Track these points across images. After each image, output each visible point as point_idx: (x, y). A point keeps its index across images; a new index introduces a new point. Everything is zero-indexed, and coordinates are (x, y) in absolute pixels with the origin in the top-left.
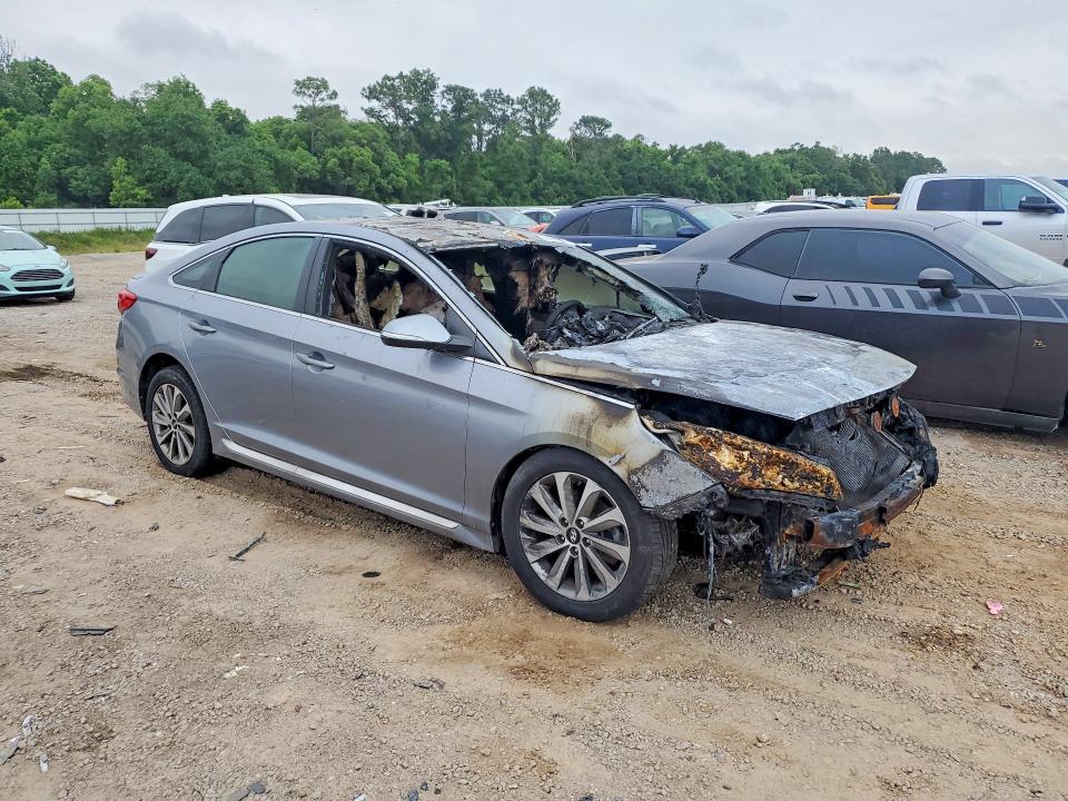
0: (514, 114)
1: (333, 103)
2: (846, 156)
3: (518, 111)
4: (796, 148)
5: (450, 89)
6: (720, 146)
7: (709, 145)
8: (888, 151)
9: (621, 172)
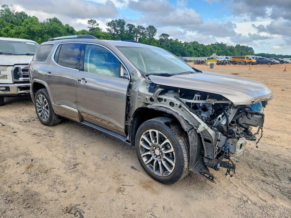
0: (145, 32)
1: (98, 27)
2: (229, 46)
3: (146, 31)
4: (216, 44)
5: (128, 25)
6: (197, 42)
7: (194, 42)
8: (240, 45)
9: (171, 48)
